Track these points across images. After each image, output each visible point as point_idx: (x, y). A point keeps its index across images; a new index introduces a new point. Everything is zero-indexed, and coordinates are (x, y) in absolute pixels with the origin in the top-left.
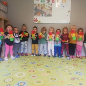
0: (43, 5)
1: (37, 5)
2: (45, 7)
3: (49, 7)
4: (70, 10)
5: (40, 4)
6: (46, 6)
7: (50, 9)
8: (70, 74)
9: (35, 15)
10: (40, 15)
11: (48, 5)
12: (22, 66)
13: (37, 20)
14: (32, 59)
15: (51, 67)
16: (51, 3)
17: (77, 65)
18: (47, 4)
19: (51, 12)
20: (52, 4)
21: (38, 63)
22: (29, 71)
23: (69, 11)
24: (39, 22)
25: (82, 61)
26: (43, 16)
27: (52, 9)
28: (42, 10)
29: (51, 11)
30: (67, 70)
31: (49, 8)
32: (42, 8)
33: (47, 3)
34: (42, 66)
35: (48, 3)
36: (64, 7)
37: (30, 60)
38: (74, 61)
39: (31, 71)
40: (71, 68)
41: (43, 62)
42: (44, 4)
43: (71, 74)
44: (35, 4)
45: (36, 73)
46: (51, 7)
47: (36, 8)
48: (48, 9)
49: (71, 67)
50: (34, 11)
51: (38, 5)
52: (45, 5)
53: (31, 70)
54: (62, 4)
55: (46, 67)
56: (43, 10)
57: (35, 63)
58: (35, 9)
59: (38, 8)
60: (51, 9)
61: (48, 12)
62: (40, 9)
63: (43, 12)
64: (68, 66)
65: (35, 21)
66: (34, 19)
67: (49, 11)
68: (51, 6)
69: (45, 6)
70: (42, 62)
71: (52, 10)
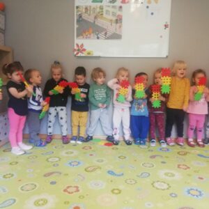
0: (98, 10)
1: (84, 11)
2: (105, 15)
3: (114, 14)
4: (169, 24)
5: (90, 6)
6: (106, 13)
7: (117, 20)
8: (171, 195)
9: (78, 36)
10: (92, 35)
11: (111, 10)
12: (45, 176)
13: (84, 50)
14: (72, 153)
15: (123, 174)
16: (118, 3)
17: (189, 168)
18: (109, 6)
19: (120, 27)
20: (121, 7)
21: (87, 165)
22: (65, 191)
23: (166, 26)
24: (89, 53)
25: (199, 155)
26: (98, 38)
27: (121, 19)
28: (96, 23)
29: (118, 25)
30: (164, 182)
31: (114, 19)
32: (95, 18)
33: (110, 4)
34: (98, 172)
35: (112, 4)
36: (152, 14)
37: (66, 155)
38: (178, 153)
39: (69, 190)
40: (173, 175)
41: (102, 161)
42: (101, 8)
43: (176, 196)
44: (77, 7)
45: (83, 197)
46: (119, 16)
47: (80, 16)
48: (111, 20)
49: (173, 172)
50: (76, 26)
51: (86, 9)
52: (104, 10)
53: (68, 187)
54: (148, 7)
55: (110, 176)
56: (100, 22)
57: (79, 163)
58: (78, 21)
59: (85, 17)
60: (119, 20)
61: (112, 29)
62: (91, 19)
63: (99, 27)
64: (167, 171)
65: (78, 50)
66: (76, 47)
67: (114, 24)
68: (118, 13)
69: (104, 13)
70: (98, 161)
71: (121, 22)
